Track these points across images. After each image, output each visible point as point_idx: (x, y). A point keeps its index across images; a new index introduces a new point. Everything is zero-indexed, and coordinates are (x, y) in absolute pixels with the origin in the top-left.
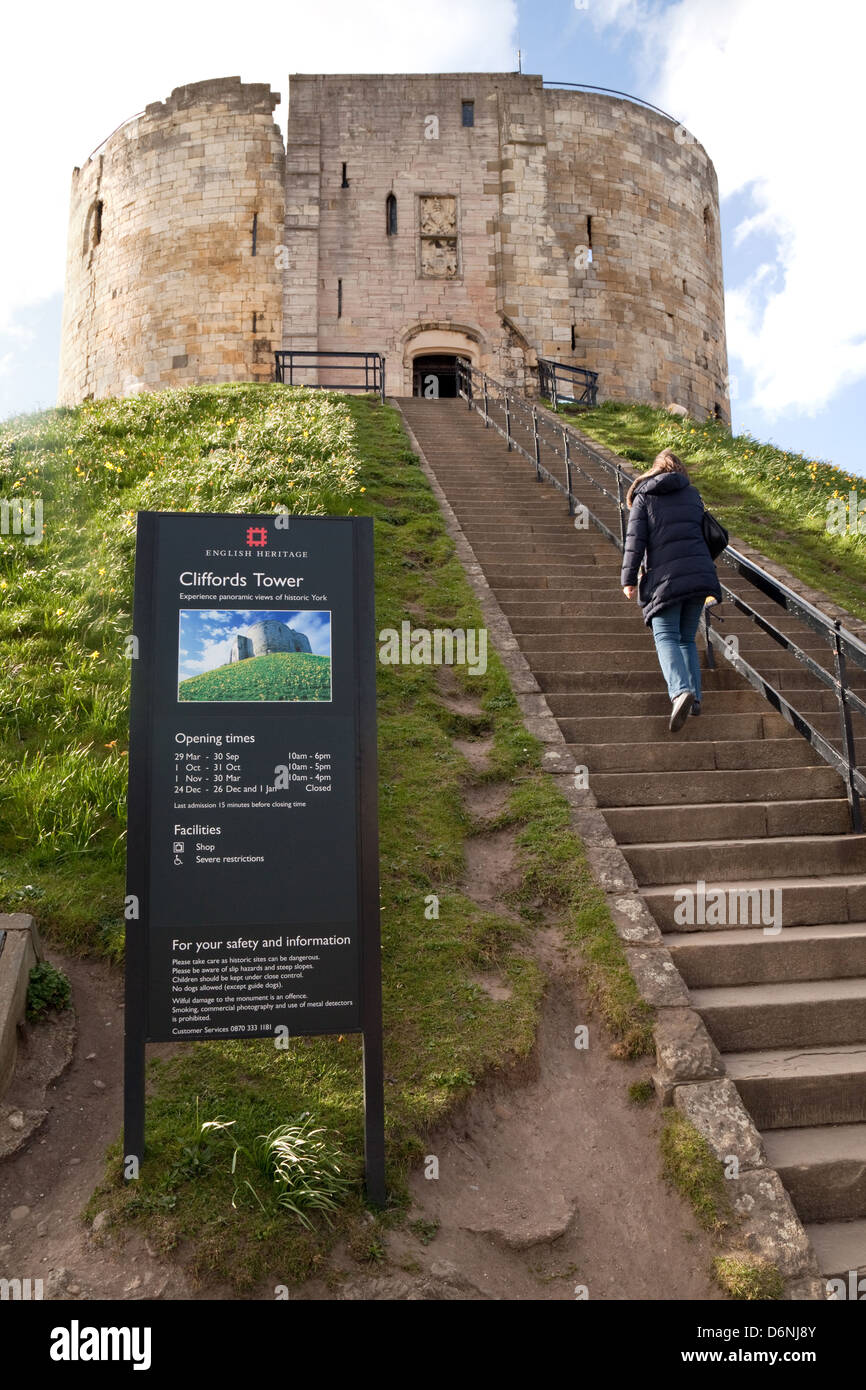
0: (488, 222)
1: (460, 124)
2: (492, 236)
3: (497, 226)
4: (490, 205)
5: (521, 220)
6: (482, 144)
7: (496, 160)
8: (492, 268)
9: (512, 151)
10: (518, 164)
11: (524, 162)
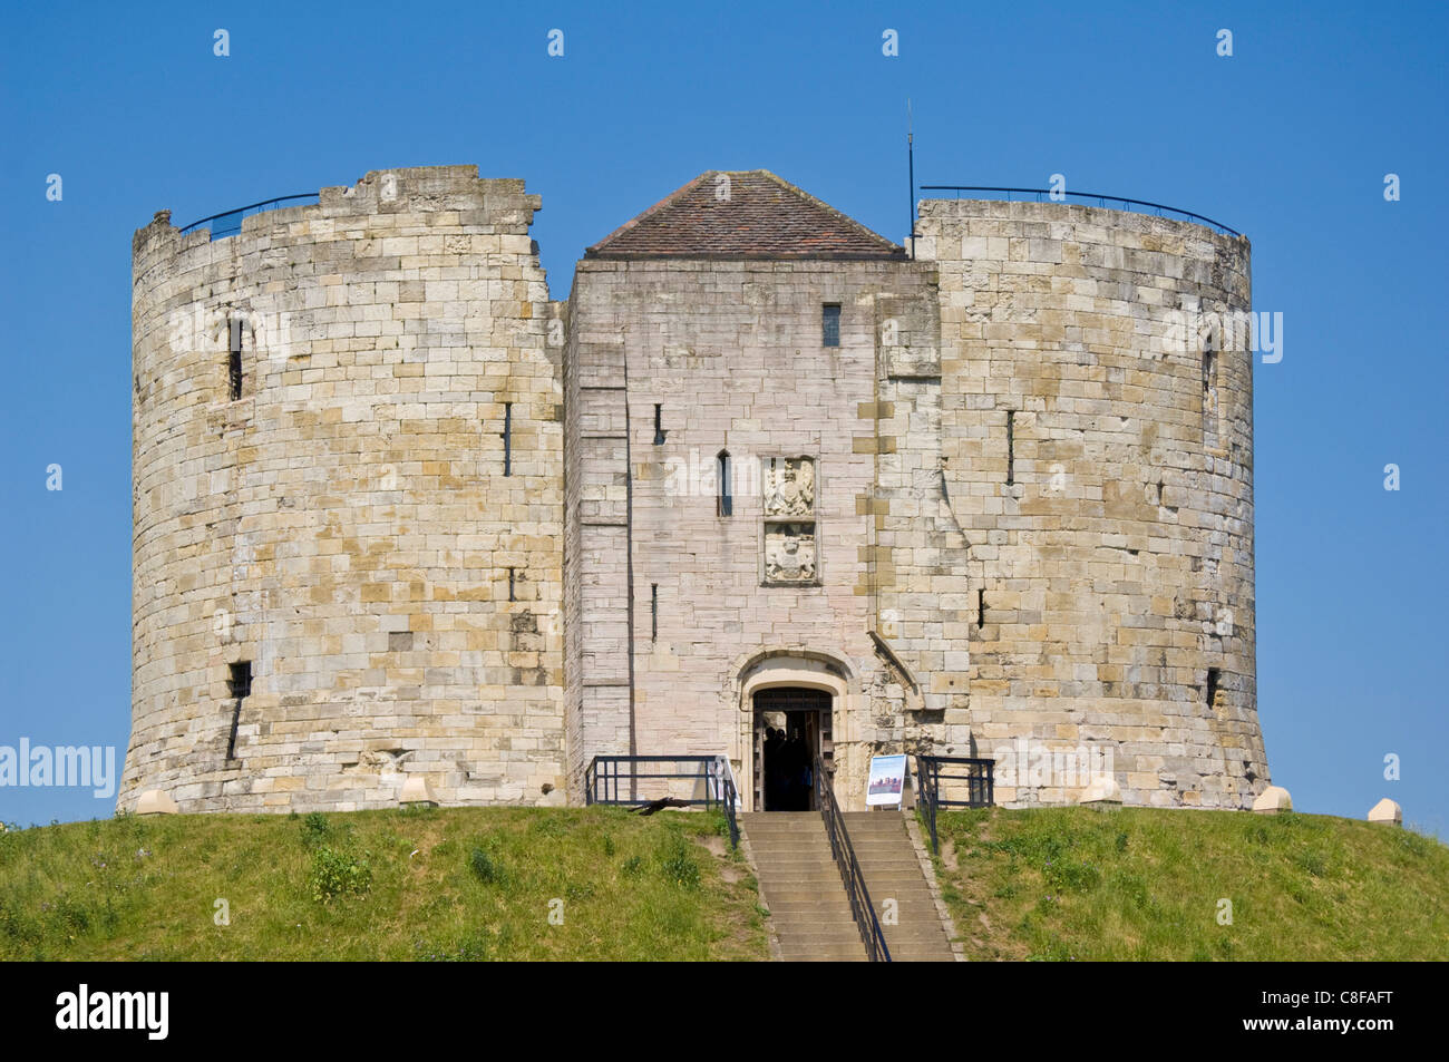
0: (858, 497)
1: (820, 343)
2: (864, 518)
3: (871, 504)
4: (860, 470)
5: (904, 493)
6: (851, 375)
7: (871, 399)
8: (863, 566)
9: (895, 392)
10: (901, 410)
11: (910, 405)
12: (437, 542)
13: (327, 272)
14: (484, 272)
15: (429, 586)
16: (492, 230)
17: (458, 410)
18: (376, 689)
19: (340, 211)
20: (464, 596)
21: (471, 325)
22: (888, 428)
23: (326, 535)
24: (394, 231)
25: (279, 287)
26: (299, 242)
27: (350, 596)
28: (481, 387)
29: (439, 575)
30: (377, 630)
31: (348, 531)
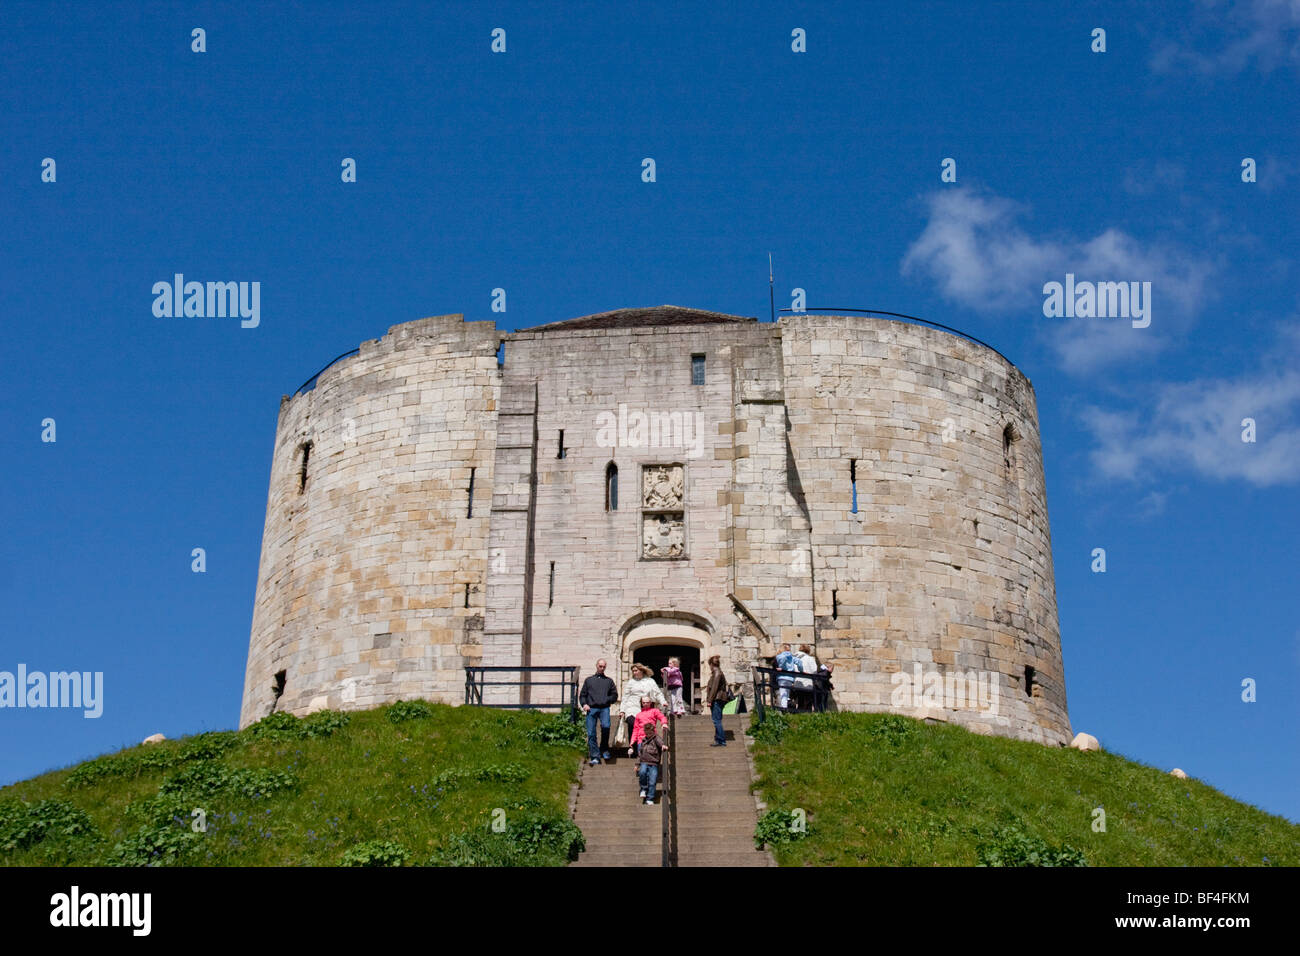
0: (719, 492)
1: (689, 382)
2: (724, 508)
3: (729, 497)
4: (720, 472)
5: (756, 487)
6: (714, 403)
7: (730, 420)
8: (723, 544)
9: (746, 411)
10: (753, 425)
11: (759, 422)
12: (415, 566)
13: (359, 395)
14: (462, 382)
15: (406, 599)
16: (470, 354)
17: (437, 474)
18: (361, 678)
19: (371, 355)
20: (429, 605)
21: (450, 417)
22: (743, 438)
23: (339, 571)
24: (403, 361)
25: (331, 411)
26: (345, 380)
27: (351, 611)
28: (455, 457)
29: (412, 591)
30: (367, 634)
31: (355, 567)
